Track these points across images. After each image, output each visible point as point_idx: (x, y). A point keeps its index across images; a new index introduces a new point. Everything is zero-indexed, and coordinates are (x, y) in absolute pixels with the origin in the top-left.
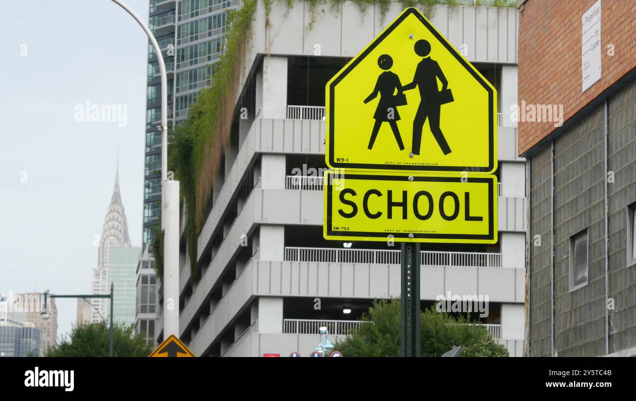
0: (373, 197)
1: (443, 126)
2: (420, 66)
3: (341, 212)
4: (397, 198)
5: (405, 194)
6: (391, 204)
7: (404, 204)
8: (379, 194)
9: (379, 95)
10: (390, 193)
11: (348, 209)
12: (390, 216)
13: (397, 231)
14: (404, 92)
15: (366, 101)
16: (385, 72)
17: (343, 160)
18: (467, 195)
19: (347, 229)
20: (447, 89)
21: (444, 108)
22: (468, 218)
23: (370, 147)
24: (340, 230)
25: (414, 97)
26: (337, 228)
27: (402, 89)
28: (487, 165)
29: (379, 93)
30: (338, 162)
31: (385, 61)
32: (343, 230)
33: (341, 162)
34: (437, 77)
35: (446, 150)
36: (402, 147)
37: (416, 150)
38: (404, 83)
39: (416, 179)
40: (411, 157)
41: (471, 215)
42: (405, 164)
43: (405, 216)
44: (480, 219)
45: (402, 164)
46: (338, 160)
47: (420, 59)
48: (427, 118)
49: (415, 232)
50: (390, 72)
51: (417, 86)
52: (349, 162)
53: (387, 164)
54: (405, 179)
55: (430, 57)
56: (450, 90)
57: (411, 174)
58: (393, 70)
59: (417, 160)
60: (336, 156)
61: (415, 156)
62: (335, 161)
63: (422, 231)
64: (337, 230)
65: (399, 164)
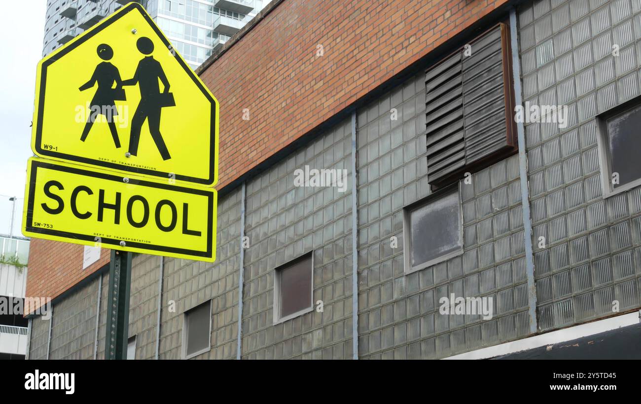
0: (82, 194)
1: (163, 130)
2: (142, 64)
3: (44, 206)
4: (110, 199)
5: (118, 195)
6: (102, 205)
7: (117, 207)
8: (90, 192)
9: (96, 85)
10: (102, 193)
11: (53, 204)
12: (100, 218)
13: (108, 236)
14: (124, 87)
15: (82, 88)
16: (104, 62)
17: (52, 148)
18: (186, 206)
19: (50, 226)
20: (169, 92)
21: (165, 111)
22: (186, 231)
23: (83, 138)
24: (41, 227)
25: (134, 94)
26: (39, 224)
27: (121, 83)
28: (207, 177)
29: (96, 83)
30: (46, 149)
31: (105, 51)
32: (46, 228)
33: (49, 149)
34: (158, 78)
35: (166, 155)
36: (118, 145)
37: (133, 149)
38: (124, 78)
39: (132, 181)
40: (127, 157)
41: (189, 228)
42: (121, 164)
43: (117, 221)
44: (198, 234)
45: (117, 163)
46: (46, 146)
47: (142, 56)
48: (147, 117)
49: (128, 240)
50: (110, 63)
51: (138, 83)
52: (58, 151)
53: (101, 160)
54: (120, 179)
55: (152, 57)
56: (171, 94)
57: (127, 175)
58: (113, 61)
59: (133, 161)
60: (44, 142)
61: (132, 156)
62: (43, 147)
63: (135, 240)
64: (39, 227)
65: (114, 163)
